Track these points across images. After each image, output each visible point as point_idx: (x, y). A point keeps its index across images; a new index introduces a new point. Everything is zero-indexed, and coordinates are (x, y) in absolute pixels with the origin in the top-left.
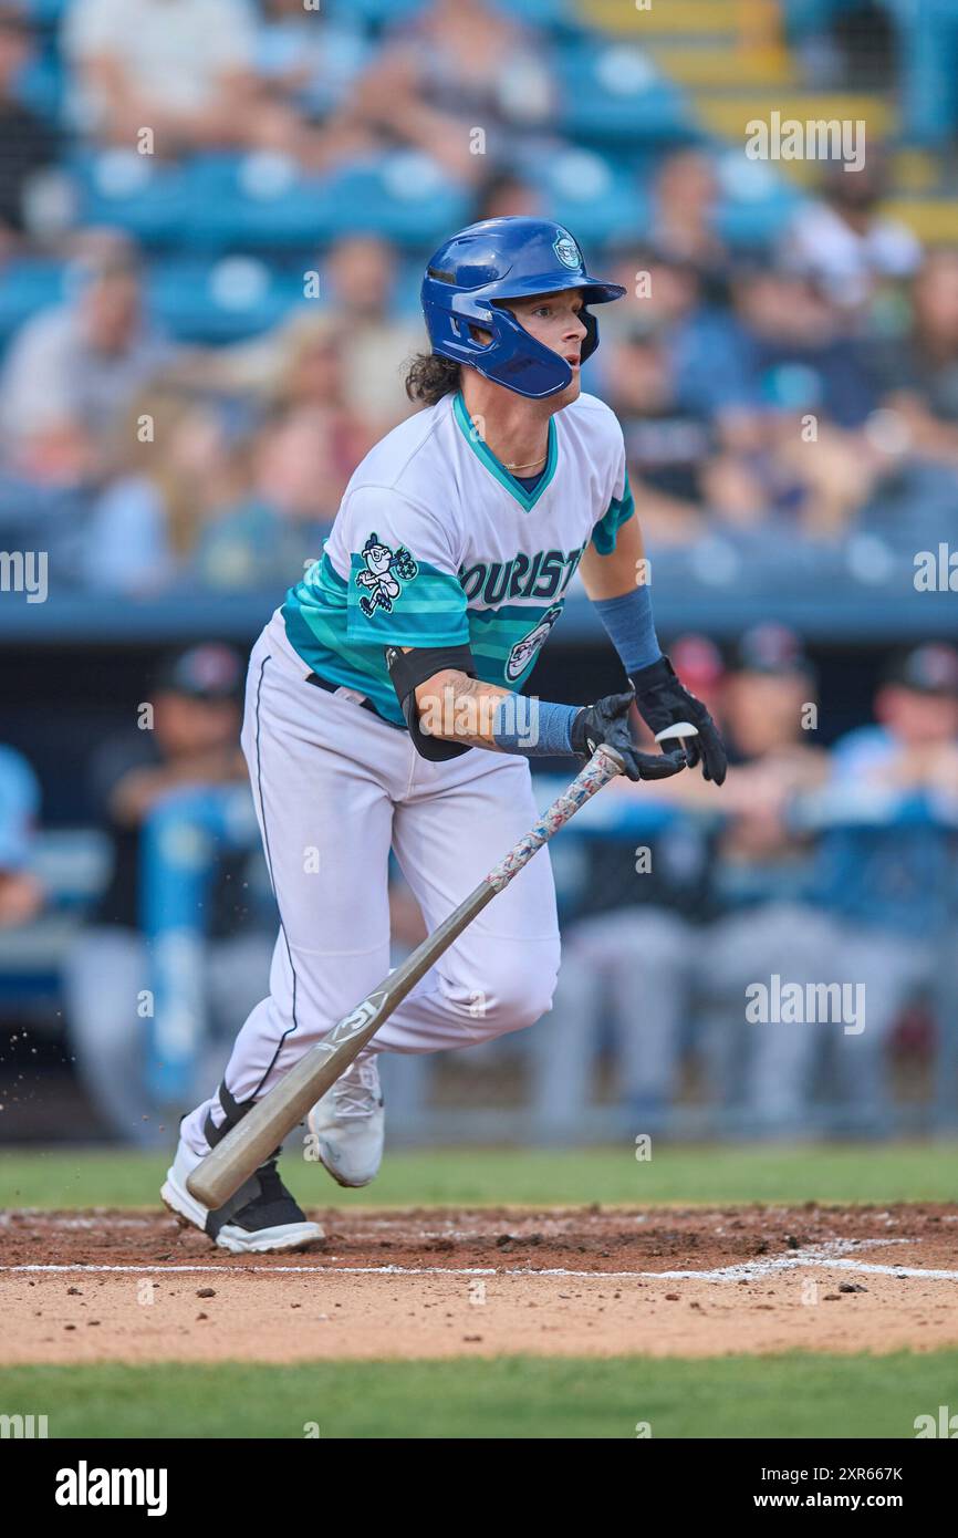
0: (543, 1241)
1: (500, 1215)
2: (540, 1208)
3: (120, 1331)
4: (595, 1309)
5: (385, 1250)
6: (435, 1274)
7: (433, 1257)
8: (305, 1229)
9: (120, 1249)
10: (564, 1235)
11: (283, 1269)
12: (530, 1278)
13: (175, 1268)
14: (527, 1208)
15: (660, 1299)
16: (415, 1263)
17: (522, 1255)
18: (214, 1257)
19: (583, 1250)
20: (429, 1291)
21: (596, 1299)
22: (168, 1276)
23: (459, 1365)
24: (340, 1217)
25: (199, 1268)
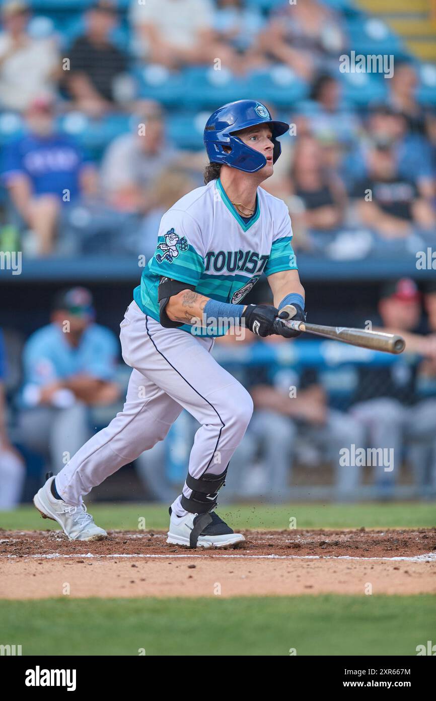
0: (339, 544)
1: (321, 532)
2: (338, 529)
3: (154, 584)
4: (362, 574)
5: (270, 547)
6: (292, 559)
7: (291, 551)
8: (237, 536)
9: (154, 547)
10: (349, 541)
11: (225, 556)
12: (334, 560)
13: (179, 556)
14: (332, 529)
15: (391, 569)
16: (283, 554)
17: (331, 550)
18: (196, 551)
19: (357, 548)
20: (289, 566)
21: (363, 569)
22: (175, 559)
23: (302, 598)
24: (251, 534)
25: (189, 556)
